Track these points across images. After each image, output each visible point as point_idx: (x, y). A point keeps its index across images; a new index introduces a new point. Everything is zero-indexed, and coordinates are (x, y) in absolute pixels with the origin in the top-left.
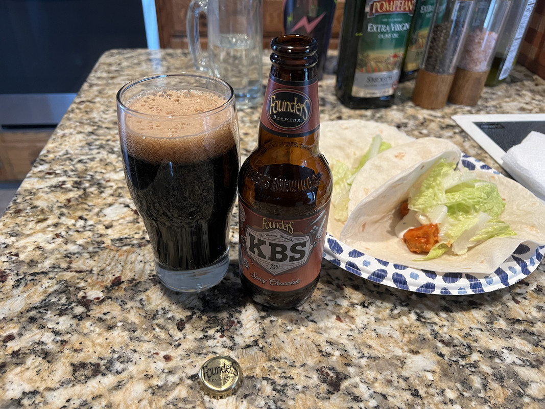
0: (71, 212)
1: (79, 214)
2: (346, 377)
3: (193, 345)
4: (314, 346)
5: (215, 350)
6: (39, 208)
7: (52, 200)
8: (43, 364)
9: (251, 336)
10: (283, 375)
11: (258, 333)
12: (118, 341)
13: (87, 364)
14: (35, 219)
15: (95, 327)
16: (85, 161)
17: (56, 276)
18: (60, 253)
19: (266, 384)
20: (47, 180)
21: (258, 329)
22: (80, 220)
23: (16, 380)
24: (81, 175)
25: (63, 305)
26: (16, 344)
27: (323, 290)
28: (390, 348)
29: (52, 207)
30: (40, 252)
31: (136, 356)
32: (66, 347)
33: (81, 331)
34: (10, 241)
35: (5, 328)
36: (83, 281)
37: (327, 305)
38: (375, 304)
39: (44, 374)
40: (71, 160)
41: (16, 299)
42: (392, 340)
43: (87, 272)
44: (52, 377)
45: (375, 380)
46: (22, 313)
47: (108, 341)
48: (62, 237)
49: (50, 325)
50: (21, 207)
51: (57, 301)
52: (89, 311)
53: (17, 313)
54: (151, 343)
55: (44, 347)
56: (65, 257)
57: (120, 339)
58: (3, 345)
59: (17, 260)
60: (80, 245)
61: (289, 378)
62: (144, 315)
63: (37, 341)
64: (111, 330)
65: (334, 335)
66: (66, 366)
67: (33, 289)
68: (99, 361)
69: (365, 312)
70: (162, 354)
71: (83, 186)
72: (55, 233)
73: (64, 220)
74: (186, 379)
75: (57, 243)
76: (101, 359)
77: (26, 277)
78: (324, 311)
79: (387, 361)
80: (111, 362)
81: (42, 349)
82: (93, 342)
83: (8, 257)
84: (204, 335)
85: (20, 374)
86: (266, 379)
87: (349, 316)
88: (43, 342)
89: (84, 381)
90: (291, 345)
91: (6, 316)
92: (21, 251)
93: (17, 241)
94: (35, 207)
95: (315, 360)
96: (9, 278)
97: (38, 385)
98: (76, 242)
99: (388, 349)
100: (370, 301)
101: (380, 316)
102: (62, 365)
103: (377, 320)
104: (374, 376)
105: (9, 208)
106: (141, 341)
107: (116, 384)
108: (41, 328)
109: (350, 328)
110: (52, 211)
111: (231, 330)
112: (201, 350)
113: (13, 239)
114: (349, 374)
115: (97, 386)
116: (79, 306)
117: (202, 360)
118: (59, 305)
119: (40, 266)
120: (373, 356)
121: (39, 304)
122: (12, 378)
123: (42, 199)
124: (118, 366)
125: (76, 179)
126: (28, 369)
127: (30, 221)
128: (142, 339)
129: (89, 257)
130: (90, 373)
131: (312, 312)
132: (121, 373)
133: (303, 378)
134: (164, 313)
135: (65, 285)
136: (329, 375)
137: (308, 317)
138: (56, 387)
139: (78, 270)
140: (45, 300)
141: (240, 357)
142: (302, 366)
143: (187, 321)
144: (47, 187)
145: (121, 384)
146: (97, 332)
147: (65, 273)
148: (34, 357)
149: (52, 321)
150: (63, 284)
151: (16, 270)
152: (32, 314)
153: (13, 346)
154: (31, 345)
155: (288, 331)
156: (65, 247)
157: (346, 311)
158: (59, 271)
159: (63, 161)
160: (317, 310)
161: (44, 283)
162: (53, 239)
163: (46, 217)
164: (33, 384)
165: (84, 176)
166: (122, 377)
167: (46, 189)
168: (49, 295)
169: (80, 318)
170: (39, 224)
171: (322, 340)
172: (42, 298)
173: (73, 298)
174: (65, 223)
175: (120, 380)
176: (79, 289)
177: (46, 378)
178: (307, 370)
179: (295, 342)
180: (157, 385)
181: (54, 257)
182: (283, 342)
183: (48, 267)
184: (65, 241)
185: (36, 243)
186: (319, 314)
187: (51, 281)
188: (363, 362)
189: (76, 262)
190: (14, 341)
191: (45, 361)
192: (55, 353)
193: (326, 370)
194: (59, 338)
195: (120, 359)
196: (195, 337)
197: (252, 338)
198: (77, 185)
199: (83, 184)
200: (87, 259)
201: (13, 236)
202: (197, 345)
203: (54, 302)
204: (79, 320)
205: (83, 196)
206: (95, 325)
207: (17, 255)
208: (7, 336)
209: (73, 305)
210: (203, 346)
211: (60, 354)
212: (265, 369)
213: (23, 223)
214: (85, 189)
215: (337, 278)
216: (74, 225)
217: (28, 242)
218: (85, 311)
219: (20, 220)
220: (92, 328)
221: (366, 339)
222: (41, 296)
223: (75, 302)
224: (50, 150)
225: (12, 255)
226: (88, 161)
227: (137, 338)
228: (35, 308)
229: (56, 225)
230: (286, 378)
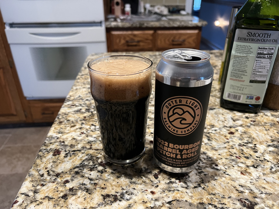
0: (87, 122)
1: (91, 123)
2: (256, 204)
3: (165, 186)
4: (233, 187)
5: (178, 189)
6: (71, 121)
7: (77, 117)
8: (87, 195)
9: (196, 182)
10: (220, 202)
11: (199, 181)
12: (124, 184)
13: (110, 195)
14: (70, 126)
15: (110, 177)
16: (89, 100)
17: (85, 152)
18: (85, 141)
19: (211, 207)
20: (72, 108)
21: (198, 179)
22: (92, 126)
23: (74, 203)
24: (89, 106)
25: (91, 166)
26: (71, 185)
27: (229, 159)
28: (276, 189)
29: (77, 120)
30: (75, 141)
31: (135, 192)
32: (97, 186)
33: (103, 179)
34: (59, 135)
35: (63, 177)
36: (99, 154)
37: (234, 167)
38: (260, 166)
39: (88, 200)
40: (82, 99)
41: (67, 163)
42: (276, 184)
43: (101, 150)
44: (92, 201)
45: (273, 205)
46: (71, 169)
47: (119, 183)
48: (85, 134)
49: (86, 175)
50: (62, 120)
51: (88, 164)
52: (106, 169)
53: (68, 170)
54: (142, 185)
55: (85, 186)
56: (88, 143)
57: (125, 182)
58: (64, 185)
59: (64, 144)
60: (95, 137)
61: (224, 204)
62: (135, 171)
63: (81, 183)
64: (119, 178)
65: (242, 182)
66: (99, 196)
67: (75, 158)
68: (116, 194)
69: (256, 170)
70: (149, 190)
71: (91, 111)
72: (81, 132)
73: (84, 126)
74: (166, 204)
75: (83, 137)
76: (117, 193)
77: (70, 152)
78: (232, 169)
79: (276, 195)
80: (122, 195)
81: (85, 187)
82: (111, 184)
83: (59, 143)
84: (170, 181)
85: (75, 200)
86: (210, 204)
87: (248, 172)
88: (85, 184)
89: (110, 204)
90: (219, 187)
91: (63, 171)
92: (65, 140)
93: (63, 136)
94: (69, 120)
95: (235, 195)
96: (62, 153)
97: (86, 205)
98: (92, 136)
99: (275, 189)
100: (257, 165)
101: (265, 172)
102: (97, 195)
103: (264, 174)
104: (272, 203)
105: (56, 121)
106: (136, 184)
107: (128, 206)
108: (82, 177)
109: (250, 178)
110: (77, 122)
111: (184, 179)
112: (170, 189)
113: (60, 135)
114: (257, 202)
115: (118, 206)
116: (100, 166)
117: (172, 194)
118: (89, 166)
119: (76, 147)
120: (268, 192)
121: (79, 165)
122: (71, 202)
123: (71, 116)
124: (127, 196)
125: (86, 108)
126: (79, 197)
127: (67, 127)
128: (136, 183)
129: (100, 143)
130: (113, 200)
131: (226, 170)
132: (129, 200)
133: (231, 204)
134: (146, 170)
135: (91, 156)
136: (246, 203)
137: (224, 173)
138: (96, 207)
139: (96, 149)
140: (82, 163)
141: (193, 193)
142: (229, 198)
143: (159, 174)
144: (73, 111)
145: (130, 206)
146: (112, 179)
147: (89, 150)
148: (81, 191)
149: (87, 173)
150: (89, 156)
151: (64, 149)
152: (76, 170)
153: (69, 186)
154: (79, 185)
155: (216, 179)
156: (87, 138)
157: (245, 169)
158: (86, 149)
159: (78, 100)
160: (229, 169)
161: (80, 155)
162: (80, 135)
163: (75, 125)
164: (83, 205)
165: (91, 106)
166: (130, 202)
167: (73, 112)
168: (83, 161)
169: (102, 172)
170: (72, 128)
171: (236, 185)
172: (80, 162)
173: (96, 163)
174: (85, 127)
175: (130, 204)
176: (98, 158)
177: (90, 202)
178: (232, 200)
179: (221, 185)
180: (151, 207)
181: (82, 143)
182: (214, 185)
183: (80, 147)
184: (86, 135)
185: (72, 137)
186: (230, 171)
187: (83, 154)
188: (263, 196)
189: (94, 145)
190: (69, 183)
191: (87, 193)
192: (92, 189)
193: (243, 200)
194: (92, 182)
195: (127, 193)
196: (165, 182)
197: (197, 183)
198: (88, 110)
199: (90, 110)
200: (100, 144)
201: (60, 133)
202: (167, 186)
203: (86, 164)
204: (101, 173)
205: (92, 115)
206: (110, 176)
207: (63, 142)
208: (65, 181)
209: (97, 166)
210: (171, 187)
211: (95, 190)
212: (209, 199)
213: (64, 127)
214: (92, 112)
215: (235, 153)
216: (90, 128)
217: (68, 136)
218: (104, 169)
219: (62, 126)
220: (109, 177)
221: (261, 184)
222: (79, 161)
223: (97, 164)
224: (71, 95)
225: (61, 142)
226: (91, 100)
227: (134, 182)
228: (77, 167)
229: (81, 128)
230: (222, 204)
